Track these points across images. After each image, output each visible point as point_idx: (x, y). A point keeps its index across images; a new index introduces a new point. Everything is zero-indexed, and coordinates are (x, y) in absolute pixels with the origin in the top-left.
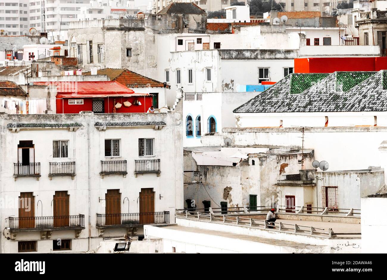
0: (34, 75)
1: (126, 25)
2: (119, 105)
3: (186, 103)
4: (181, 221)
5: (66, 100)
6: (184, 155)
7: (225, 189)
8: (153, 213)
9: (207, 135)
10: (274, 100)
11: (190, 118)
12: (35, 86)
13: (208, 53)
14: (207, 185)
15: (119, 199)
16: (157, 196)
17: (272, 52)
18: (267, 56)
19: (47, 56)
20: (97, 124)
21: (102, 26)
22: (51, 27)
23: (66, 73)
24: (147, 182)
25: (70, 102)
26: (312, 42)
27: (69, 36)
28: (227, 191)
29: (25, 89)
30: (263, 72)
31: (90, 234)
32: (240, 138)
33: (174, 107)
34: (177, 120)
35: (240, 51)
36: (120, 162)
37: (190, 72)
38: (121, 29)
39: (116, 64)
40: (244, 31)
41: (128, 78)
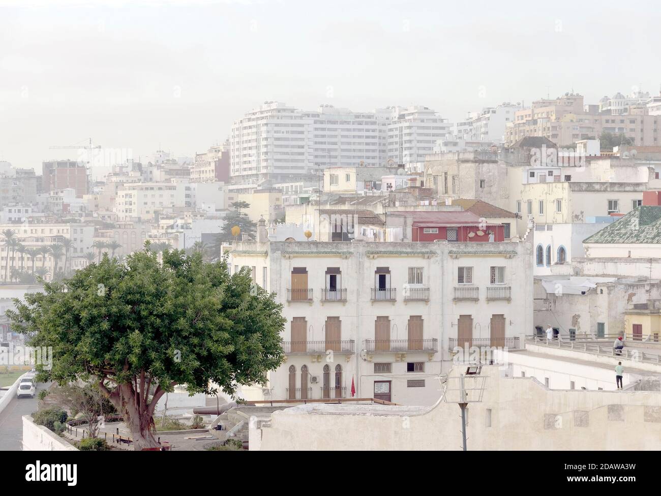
0: (392, 205)
1: (480, 158)
2: (472, 235)
3: (536, 234)
4: (530, 347)
5: (422, 228)
6: (534, 283)
7: (573, 317)
8: (503, 338)
9: (557, 264)
10: (623, 231)
11: (540, 249)
12: (393, 215)
13: (559, 185)
14: (557, 312)
15: (471, 324)
16: (507, 322)
17: (621, 185)
18: (616, 188)
19: (404, 187)
20: (450, 252)
21: (456, 158)
22: (408, 159)
23: (422, 203)
24: (498, 309)
25: (425, 231)
27: (425, 166)
28: (576, 319)
29: (383, 218)
30: (612, 204)
31: (442, 357)
32: (589, 268)
33: (525, 237)
34: (527, 249)
35: (590, 184)
36: (473, 289)
37: (541, 203)
38: (476, 162)
39: (470, 195)
40: (594, 165)
41: (482, 208)
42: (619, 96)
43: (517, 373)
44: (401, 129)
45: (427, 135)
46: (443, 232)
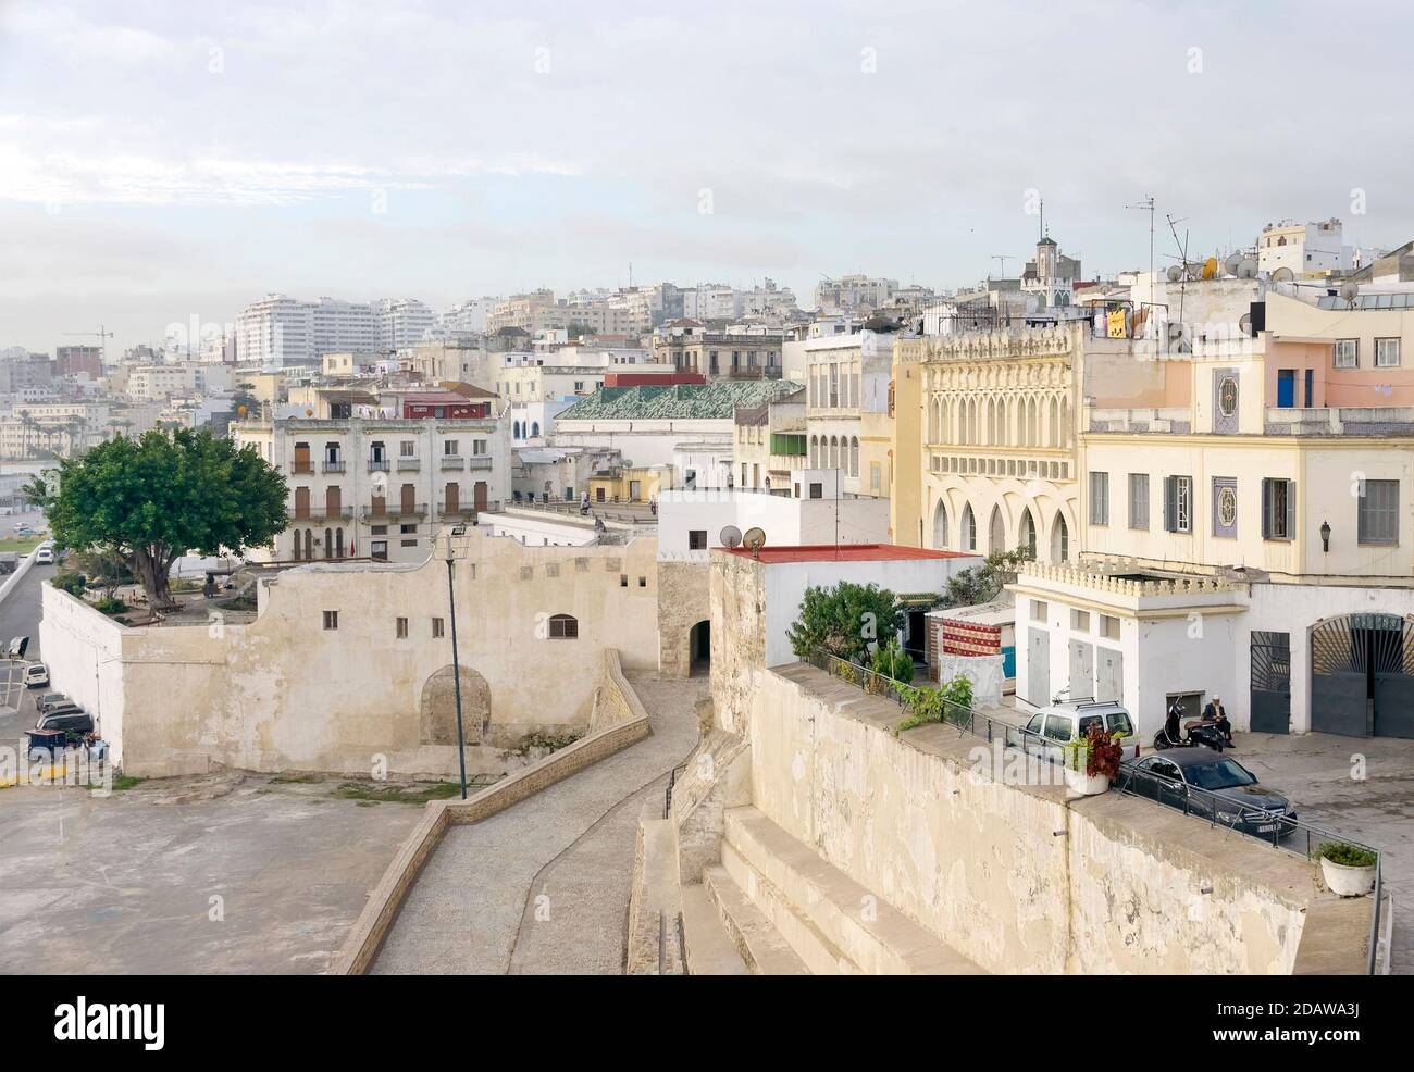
0: (385, 386)
1: (463, 345)
2: (457, 412)
3: (513, 411)
4: (510, 510)
5: (412, 407)
6: (512, 454)
7: (546, 483)
8: (486, 503)
9: (531, 437)
10: (588, 409)
11: (517, 424)
12: (386, 395)
13: (533, 369)
14: (531, 479)
15: (457, 490)
16: (489, 488)
17: (586, 368)
18: (582, 372)
19: (396, 370)
20: (438, 428)
21: (442, 345)
22: (400, 345)
23: (412, 384)
24: (481, 477)
25: (415, 410)
26: (619, 361)
27: (414, 353)
28: (548, 484)
29: (377, 399)
30: (579, 385)
31: (432, 520)
32: (560, 441)
33: (504, 414)
34: (506, 424)
35: (559, 368)
36: (458, 460)
37: (517, 384)
38: (459, 348)
39: (455, 378)
40: (562, 351)
41: (465, 389)
42: (584, 292)
43: (497, 532)
44: (393, 318)
45: (417, 324)
46: (431, 411)
